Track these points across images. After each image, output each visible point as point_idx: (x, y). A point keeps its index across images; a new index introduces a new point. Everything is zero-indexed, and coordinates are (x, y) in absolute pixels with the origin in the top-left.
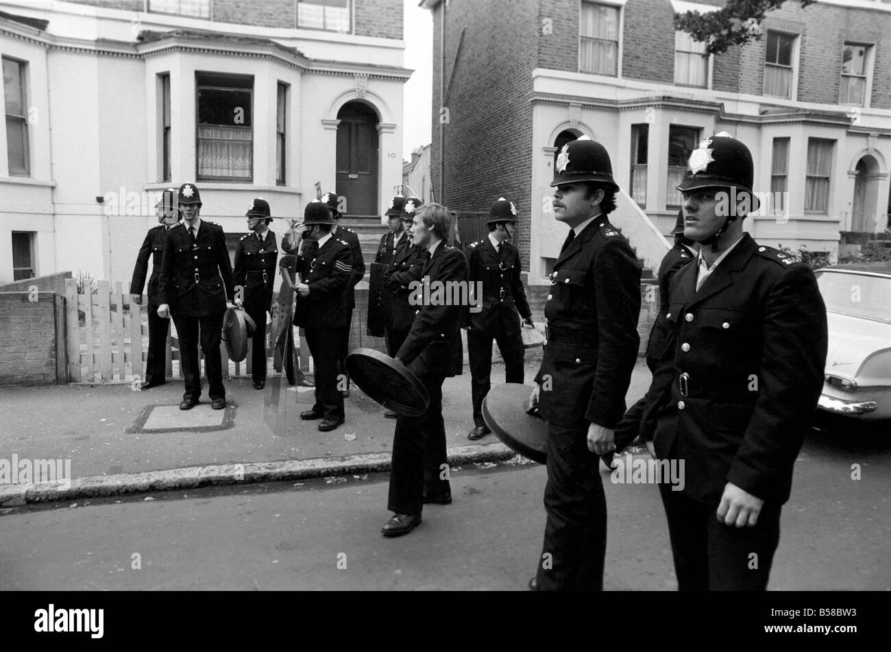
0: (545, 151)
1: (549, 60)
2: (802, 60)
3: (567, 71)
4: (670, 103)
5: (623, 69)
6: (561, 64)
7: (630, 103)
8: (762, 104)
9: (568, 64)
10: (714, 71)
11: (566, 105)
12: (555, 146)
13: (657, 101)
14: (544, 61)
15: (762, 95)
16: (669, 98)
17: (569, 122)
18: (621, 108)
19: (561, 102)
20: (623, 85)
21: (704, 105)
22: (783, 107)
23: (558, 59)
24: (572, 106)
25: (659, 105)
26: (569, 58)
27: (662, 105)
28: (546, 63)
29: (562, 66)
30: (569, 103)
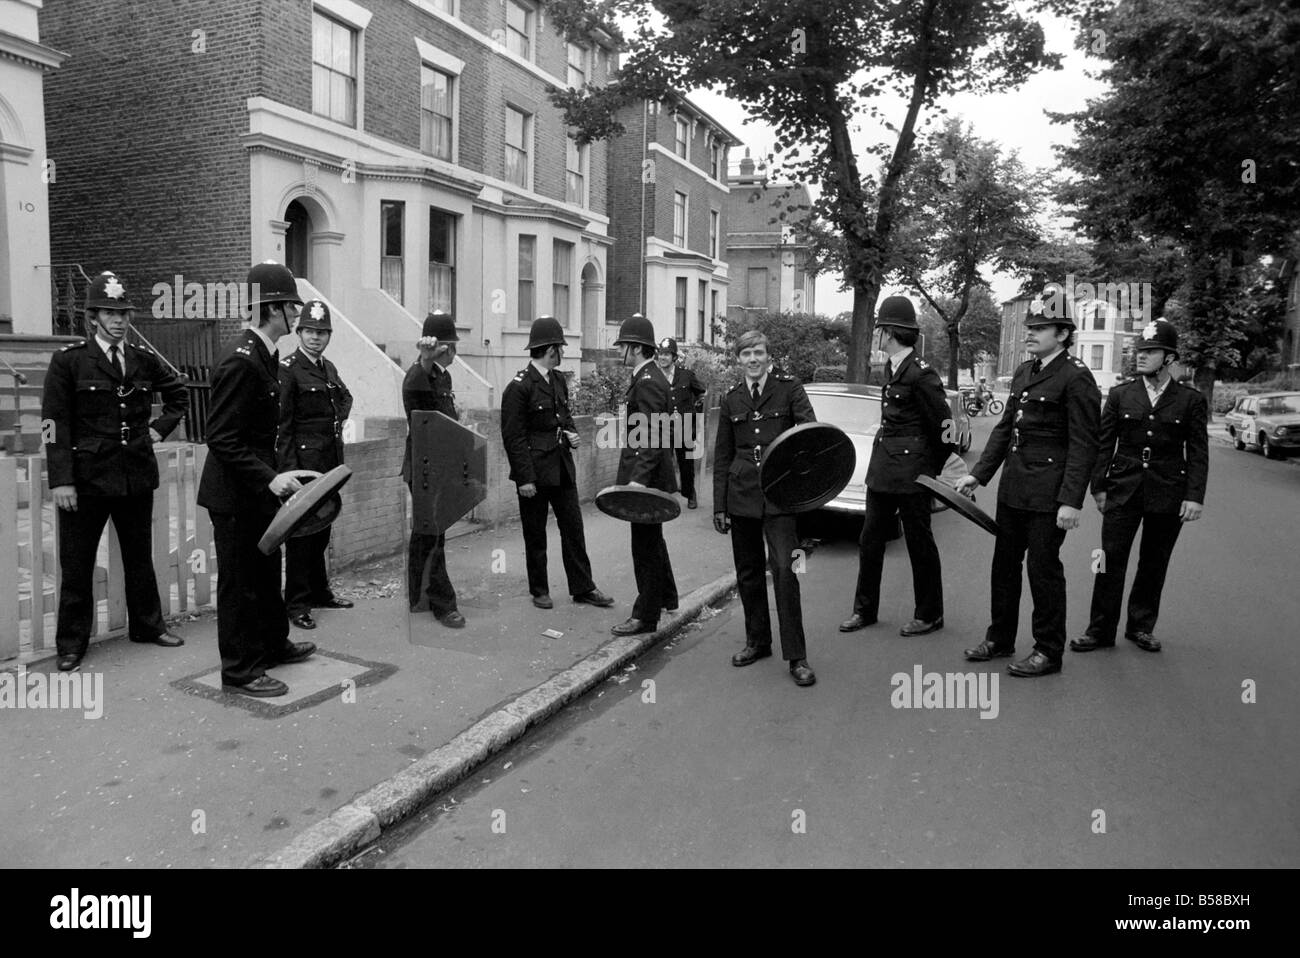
0: (275, 226)
1: (274, 87)
2: (536, 145)
3: (298, 108)
4: (432, 179)
5: (365, 120)
6: (290, 97)
7: (381, 170)
8: (506, 192)
9: (299, 99)
10: (460, 141)
11: (299, 161)
12: (286, 220)
13: (417, 173)
14: (269, 87)
15: (504, 180)
16: (432, 171)
17: (303, 186)
18: (368, 175)
19: (292, 155)
20: (366, 142)
21: (465, 186)
22: (523, 198)
23: (287, 89)
24: (309, 163)
25: (419, 179)
26: (300, 91)
27: (423, 179)
28: (270, 91)
29: (291, 100)
30: (304, 158)
